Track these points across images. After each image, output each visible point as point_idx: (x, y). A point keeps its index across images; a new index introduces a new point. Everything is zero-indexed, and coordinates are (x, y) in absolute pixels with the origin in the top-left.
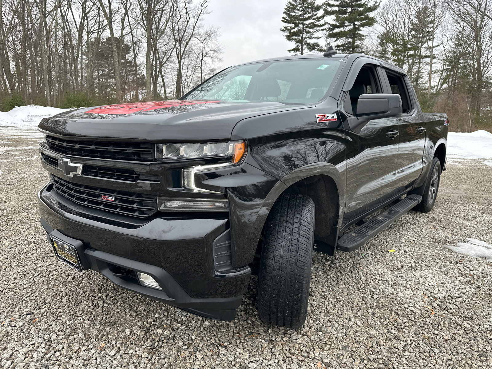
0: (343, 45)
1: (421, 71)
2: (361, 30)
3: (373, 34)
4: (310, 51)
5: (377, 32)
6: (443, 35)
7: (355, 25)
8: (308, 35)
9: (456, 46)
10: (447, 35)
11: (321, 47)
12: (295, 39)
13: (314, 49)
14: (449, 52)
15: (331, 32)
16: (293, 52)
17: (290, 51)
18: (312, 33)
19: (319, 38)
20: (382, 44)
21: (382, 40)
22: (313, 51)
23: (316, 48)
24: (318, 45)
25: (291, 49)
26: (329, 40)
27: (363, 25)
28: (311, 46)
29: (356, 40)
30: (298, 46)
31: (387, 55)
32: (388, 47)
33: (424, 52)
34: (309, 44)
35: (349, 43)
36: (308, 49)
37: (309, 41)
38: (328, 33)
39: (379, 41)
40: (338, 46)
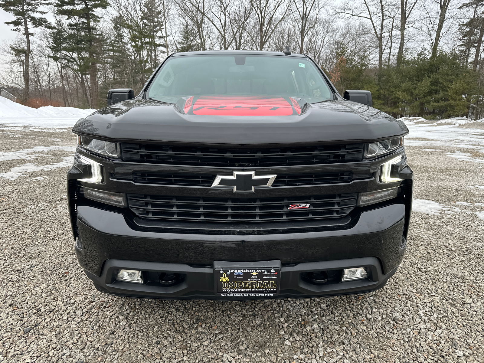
0: (76, 25)
1: (158, 58)
2: (94, 11)
3: (108, 17)
4: (36, 27)
5: (111, 16)
6: (171, 27)
7: (87, 5)
8: (30, 7)
9: (184, 38)
10: (174, 27)
11: (49, 24)
12: (14, 10)
13: (41, 25)
14: (179, 43)
15: (60, 8)
16: (12, 25)
17: (8, 23)
18: (35, 6)
19: (45, 13)
20: (116, 28)
21: (116, 24)
22: (40, 27)
23: (43, 24)
24: (46, 21)
25: (10, 21)
26: (58, 18)
27: (96, 6)
28: (36, 21)
29: (91, 21)
30: (18, 19)
31: (123, 41)
32: (123, 32)
33: (157, 41)
34: (33, 19)
35: (83, 23)
36: (33, 24)
37: (33, 15)
38: (56, 8)
39: (113, 24)
40: (70, 25)
